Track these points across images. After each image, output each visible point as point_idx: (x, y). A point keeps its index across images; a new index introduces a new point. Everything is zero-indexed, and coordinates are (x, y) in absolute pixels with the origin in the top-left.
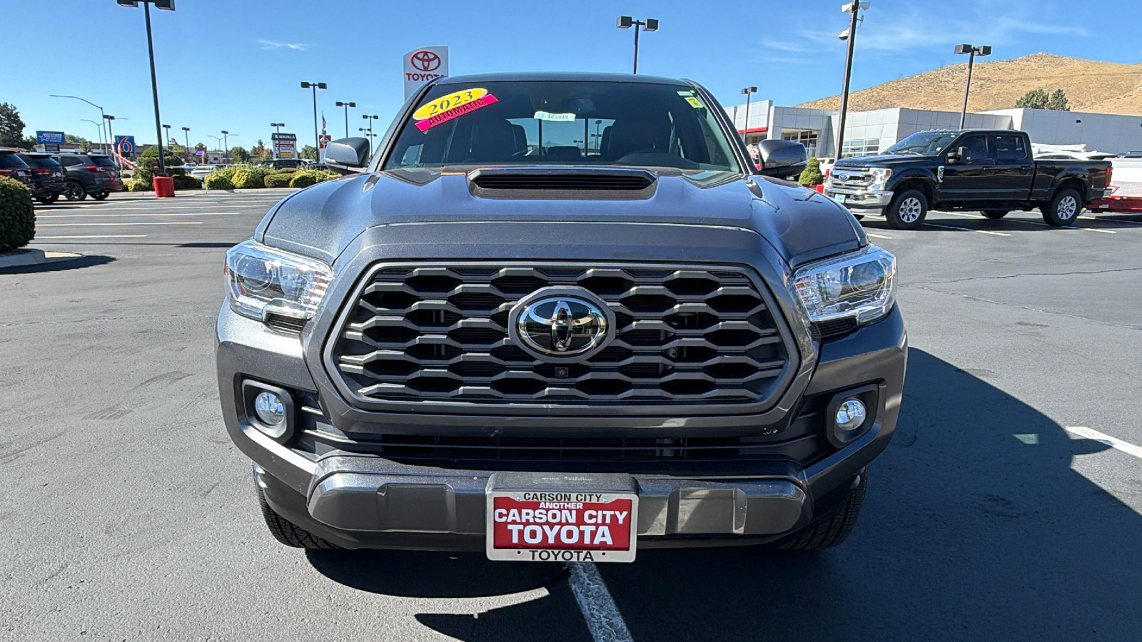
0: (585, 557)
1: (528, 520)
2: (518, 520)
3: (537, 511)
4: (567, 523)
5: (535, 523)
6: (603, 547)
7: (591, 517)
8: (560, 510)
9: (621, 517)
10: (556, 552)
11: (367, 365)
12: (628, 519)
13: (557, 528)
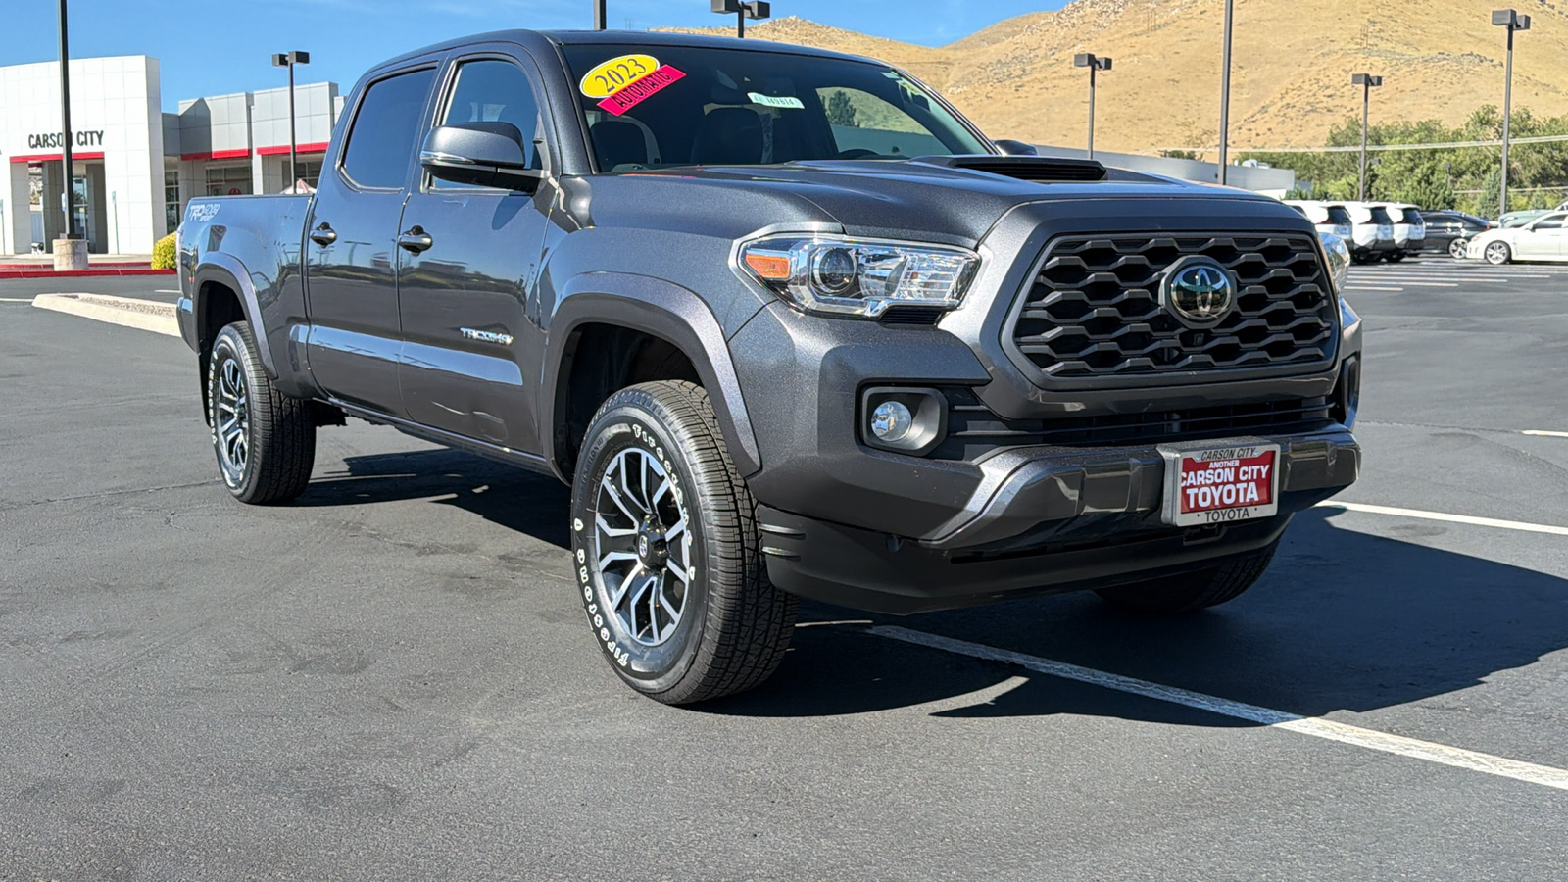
0: (1244, 515)
1: (1201, 482)
2: (1194, 484)
3: (1209, 472)
4: (1228, 483)
5: (1206, 485)
6: (1252, 503)
7: (1245, 473)
8: (1223, 469)
9: (1264, 470)
10: (1224, 511)
11: (1051, 343)
12: (1270, 472)
13: (1221, 487)
